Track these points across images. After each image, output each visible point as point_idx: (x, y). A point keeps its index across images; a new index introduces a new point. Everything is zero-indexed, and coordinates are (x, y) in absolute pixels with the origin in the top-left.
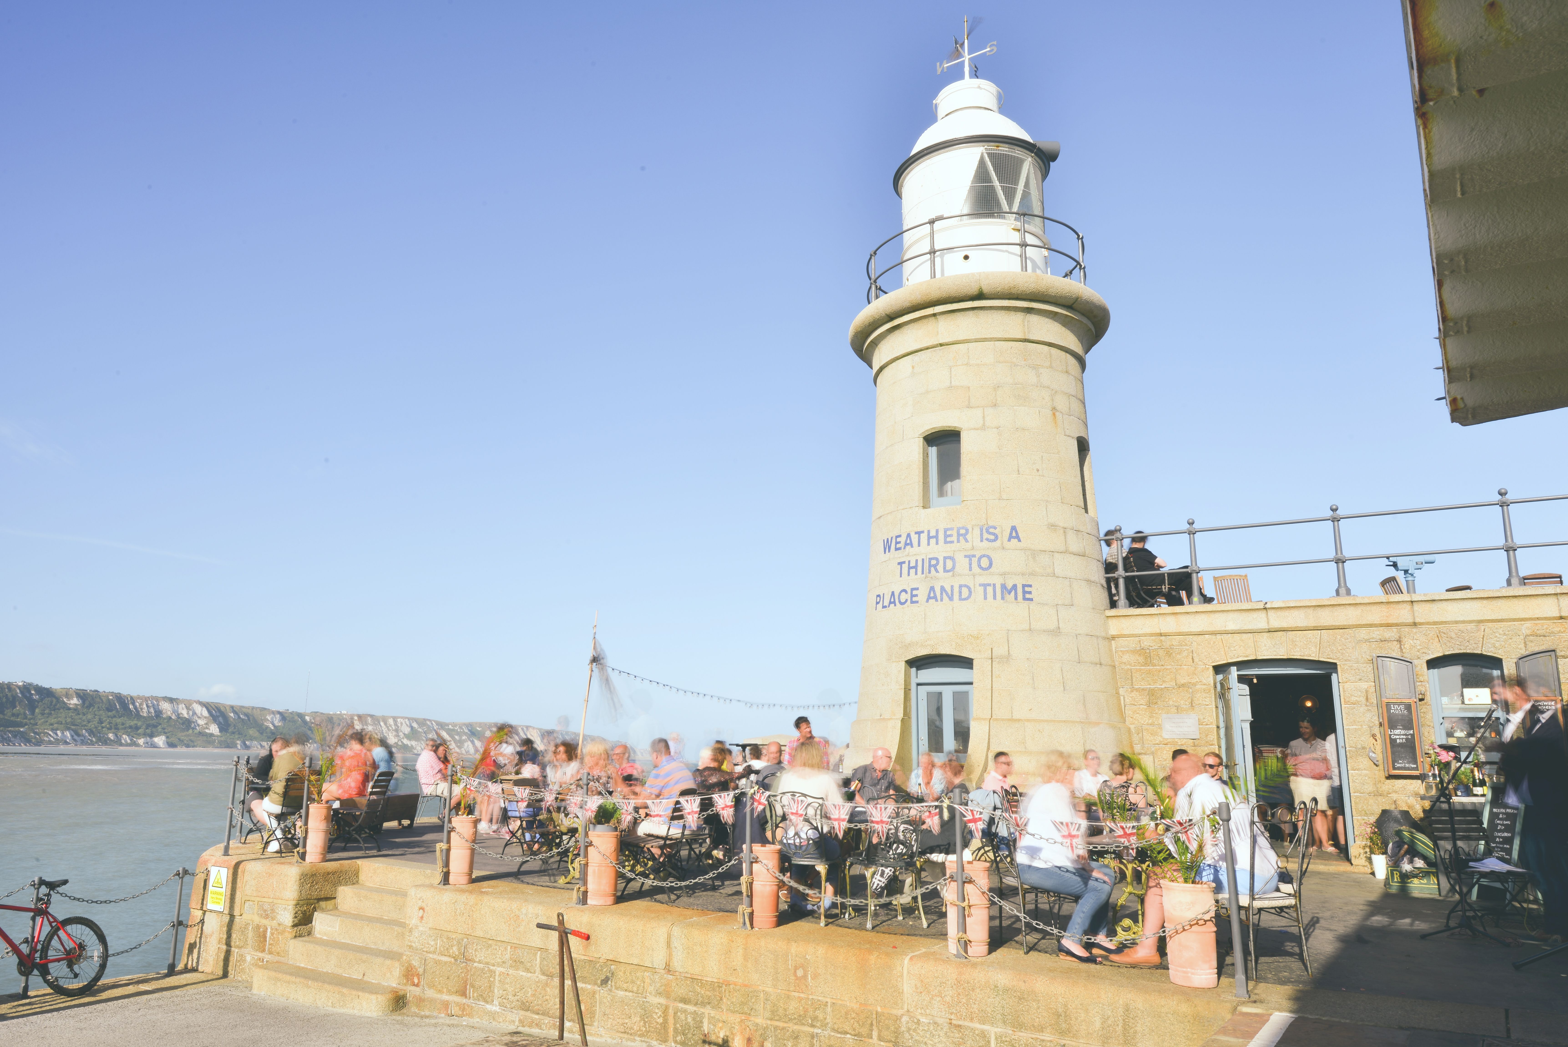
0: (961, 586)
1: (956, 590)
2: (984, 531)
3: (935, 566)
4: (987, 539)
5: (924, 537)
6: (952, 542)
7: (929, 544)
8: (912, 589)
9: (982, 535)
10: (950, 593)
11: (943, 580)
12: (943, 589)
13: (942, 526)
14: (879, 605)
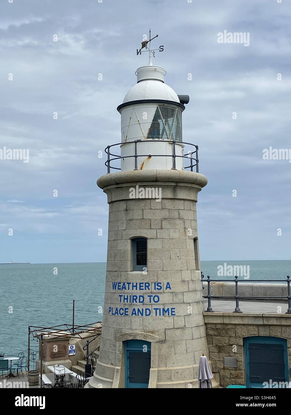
0: (146, 309)
1: (144, 311)
2: (156, 285)
3: (135, 300)
4: (157, 289)
5: (131, 285)
6: (143, 289)
7: (133, 289)
8: (126, 309)
10: (141, 312)
11: (138, 306)
12: (138, 310)
13: (139, 282)
14: (111, 313)
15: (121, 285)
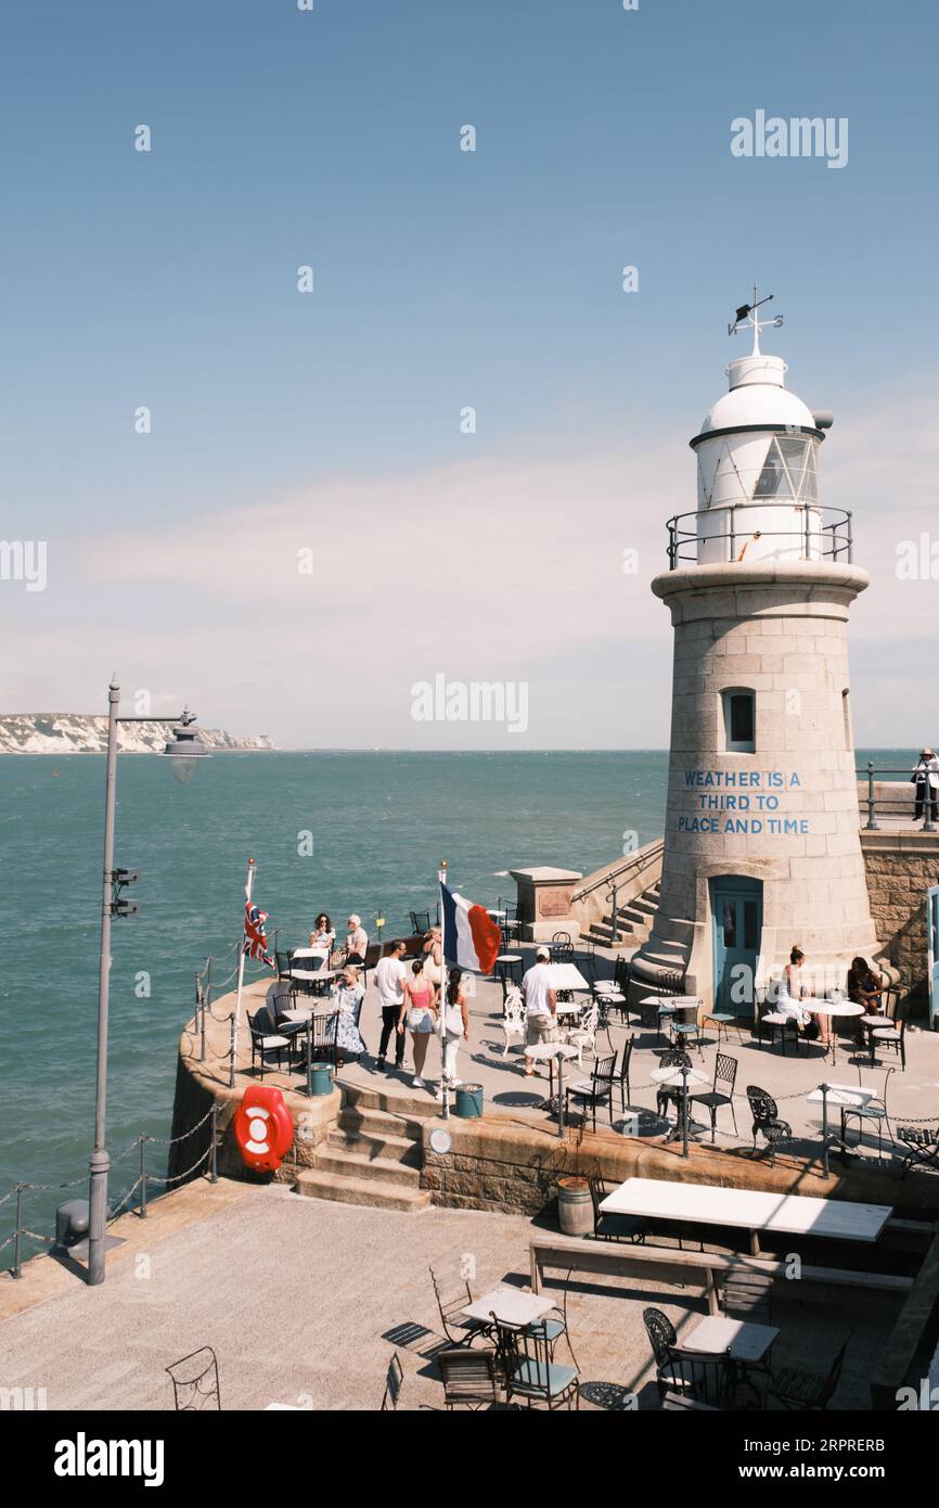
0: (753, 822)
1: (749, 824)
2: (772, 777)
3: (732, 803)
4: (774, 784)
5: (723, 778)
6: (747, 785)
7: (727, 785)
8: (713, 820)
9: (769, 779)
10: (744, 826)
11: (738, 815)
12: (738, 822)
13: (738, 771)
14: (686, 826)
15: (704, 776)
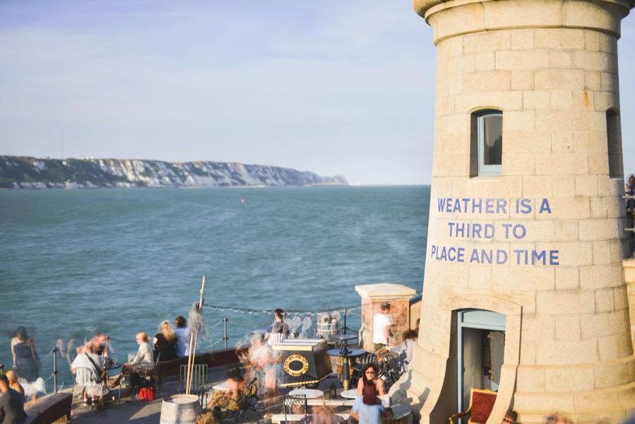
0: (498, 251)
1: (495, 254)
2: (520, 204)
3: (478, 232)
4: (522, 211)
5: (470, 204)
6: (492, 212)
7: (473, 212)
8: (460, 249)
9: (517, 207)
10: (489, 257)
11: (483, 245)
12: (484, 252)
13: (485, 197)
14: (435, 255)
15: (453, 203)
